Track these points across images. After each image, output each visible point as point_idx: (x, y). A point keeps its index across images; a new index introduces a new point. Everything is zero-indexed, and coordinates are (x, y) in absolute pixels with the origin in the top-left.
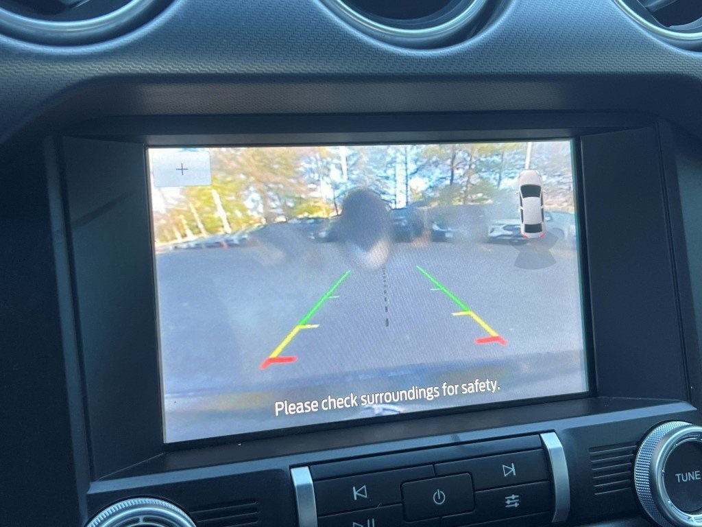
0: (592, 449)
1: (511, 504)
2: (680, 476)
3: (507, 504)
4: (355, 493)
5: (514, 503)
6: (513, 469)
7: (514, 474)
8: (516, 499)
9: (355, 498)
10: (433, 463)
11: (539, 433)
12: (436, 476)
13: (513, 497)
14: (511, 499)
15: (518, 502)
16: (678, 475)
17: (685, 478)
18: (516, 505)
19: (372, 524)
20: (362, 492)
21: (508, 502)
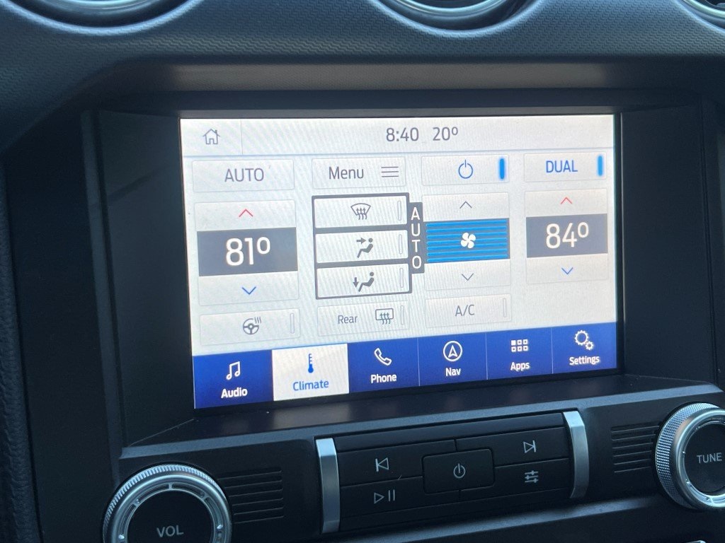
0: (613, 428)
1: (530, 479)
2: (702, 458)
3: (526, 480)
4: (377, 465)
5: (533, 479)
6: (534, 446)
7: (535, 451)
8: (535, 474)
9: (377, 470)
10: (455, 438)
11: (561, 411)
12: (457, 451)
13: (533, 473)
14: (530, 475)
15: (537, 478)
16: (699, 456)
17: (706, 460)
18: (535, 481)
19: (392, 495)
20: (384, 464)
21: (528, 478)
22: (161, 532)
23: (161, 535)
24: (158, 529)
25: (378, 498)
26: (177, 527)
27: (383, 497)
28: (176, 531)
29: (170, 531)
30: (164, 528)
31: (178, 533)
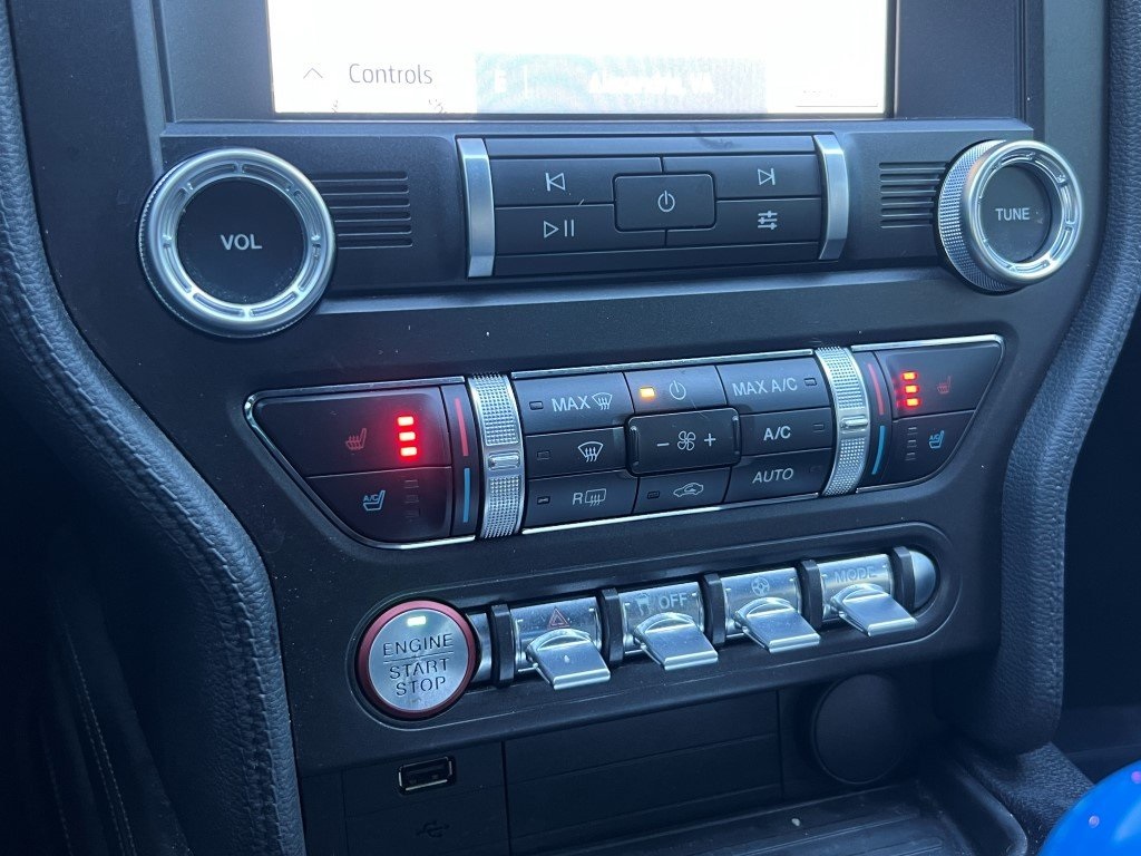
0: (882, 165)
1: (766, 223)
2: (1002, 212)
3: (760, 224)
4: (549, 182)
5: (769, 223)
6: (772, 176)
7: (774, 183)
8: (773, 217)
9: (549, 189)
10: (661, 156)
11: (812, 134)
12: (664, 173)
13: (770, 214)
14: (766, 217)
15: (775, 223)
16: (999, 210)
17: (1008, 216)
18: (773, 226)
19: (570, 228)
20: (559, 181)
21: (762, 221)
22: (227, 241)
23: (228, 247)
24: (223, 237)
25: (549, 230)
26: (252, 236)
27: (557, 229)
28: (251, 243)
29: (242, 242)
30: (232, 237)
31: (253, 247)
